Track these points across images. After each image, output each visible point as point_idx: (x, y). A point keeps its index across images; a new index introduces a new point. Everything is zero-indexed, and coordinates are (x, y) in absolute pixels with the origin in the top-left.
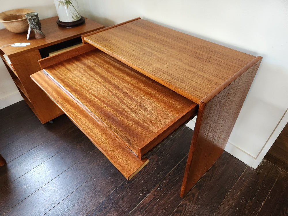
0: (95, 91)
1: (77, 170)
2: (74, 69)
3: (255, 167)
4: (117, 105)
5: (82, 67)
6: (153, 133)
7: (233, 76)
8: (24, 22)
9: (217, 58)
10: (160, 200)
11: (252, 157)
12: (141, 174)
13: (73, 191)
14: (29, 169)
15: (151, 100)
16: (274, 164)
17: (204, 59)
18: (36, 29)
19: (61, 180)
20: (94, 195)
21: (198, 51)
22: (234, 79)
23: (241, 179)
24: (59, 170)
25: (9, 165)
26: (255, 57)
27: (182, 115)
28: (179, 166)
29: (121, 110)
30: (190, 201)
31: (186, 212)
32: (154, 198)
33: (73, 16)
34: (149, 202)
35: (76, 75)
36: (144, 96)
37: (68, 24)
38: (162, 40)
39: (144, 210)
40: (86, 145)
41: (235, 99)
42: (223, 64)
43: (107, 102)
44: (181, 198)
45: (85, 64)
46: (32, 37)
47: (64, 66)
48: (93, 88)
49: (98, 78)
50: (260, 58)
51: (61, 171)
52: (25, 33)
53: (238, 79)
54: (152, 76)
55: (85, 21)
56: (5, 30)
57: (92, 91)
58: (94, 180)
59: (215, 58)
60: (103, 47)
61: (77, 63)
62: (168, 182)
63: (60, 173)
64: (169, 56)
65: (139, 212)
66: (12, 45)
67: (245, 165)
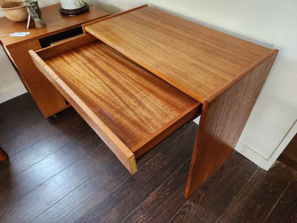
0: (93, 86)
1: (79, 167)
2: (72, 61)
3: (267, 169)
4: (114, 103)
5: (81, 59)
6: (150, 134)
7: (243, 72)
8: (24, 10)
9: (227, 51)
10: (163, 200)
11: (264, 158)
12: (145, 172)
13: (75, 188)
14: (32, 164)
15: (152, 97)
16: (288, 165)
17: (213, 52)
18: (36, 17)
19: (63, 176)
20: (96, 192)
21: (207, 43)
22: (244, 75)
23: (251, 181)
24: (61, 166)
25: (11, 159)
26: (270, 50)
27: (183, 115)
28: (185, 165)
29: (118, 108)
30: (195, 202)
31: (190, 213)
32: (157, 198)
33: (76, 3)
34: (152, 202)
35: (75, 69)
36: (144, 93)
37: (70, 12)
38: (169, 30)
39: (146, 211)
40: (90, 141)
41: (245, 96)
42: (233, 58)
43: (104, 98)
44: (186, 199)
45: (84, 56)
46: (33, 26)
47: (62, 58)
48: (91, 83)
49: (97, 72)
50: (277, 51)
51: (63, 167)
52: (25, 21)
53: (249, 74)
54: (153, 70)
55: (89, 8)
56: (5, 19)
57: (90, 86)
58: (96, 177)
59: (225, 50)
60: (104, 37)
61: (76, 55)
62: (173, 182)
63: (62, 168)
64: (175, 48)
65: (141, 212)
66: (11, 35)
67: (256, 166)
